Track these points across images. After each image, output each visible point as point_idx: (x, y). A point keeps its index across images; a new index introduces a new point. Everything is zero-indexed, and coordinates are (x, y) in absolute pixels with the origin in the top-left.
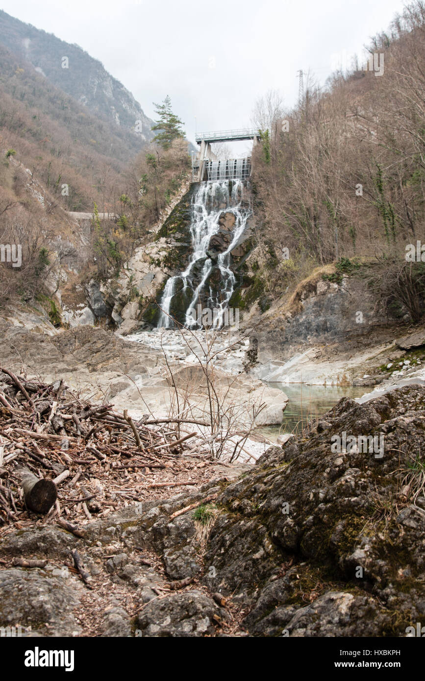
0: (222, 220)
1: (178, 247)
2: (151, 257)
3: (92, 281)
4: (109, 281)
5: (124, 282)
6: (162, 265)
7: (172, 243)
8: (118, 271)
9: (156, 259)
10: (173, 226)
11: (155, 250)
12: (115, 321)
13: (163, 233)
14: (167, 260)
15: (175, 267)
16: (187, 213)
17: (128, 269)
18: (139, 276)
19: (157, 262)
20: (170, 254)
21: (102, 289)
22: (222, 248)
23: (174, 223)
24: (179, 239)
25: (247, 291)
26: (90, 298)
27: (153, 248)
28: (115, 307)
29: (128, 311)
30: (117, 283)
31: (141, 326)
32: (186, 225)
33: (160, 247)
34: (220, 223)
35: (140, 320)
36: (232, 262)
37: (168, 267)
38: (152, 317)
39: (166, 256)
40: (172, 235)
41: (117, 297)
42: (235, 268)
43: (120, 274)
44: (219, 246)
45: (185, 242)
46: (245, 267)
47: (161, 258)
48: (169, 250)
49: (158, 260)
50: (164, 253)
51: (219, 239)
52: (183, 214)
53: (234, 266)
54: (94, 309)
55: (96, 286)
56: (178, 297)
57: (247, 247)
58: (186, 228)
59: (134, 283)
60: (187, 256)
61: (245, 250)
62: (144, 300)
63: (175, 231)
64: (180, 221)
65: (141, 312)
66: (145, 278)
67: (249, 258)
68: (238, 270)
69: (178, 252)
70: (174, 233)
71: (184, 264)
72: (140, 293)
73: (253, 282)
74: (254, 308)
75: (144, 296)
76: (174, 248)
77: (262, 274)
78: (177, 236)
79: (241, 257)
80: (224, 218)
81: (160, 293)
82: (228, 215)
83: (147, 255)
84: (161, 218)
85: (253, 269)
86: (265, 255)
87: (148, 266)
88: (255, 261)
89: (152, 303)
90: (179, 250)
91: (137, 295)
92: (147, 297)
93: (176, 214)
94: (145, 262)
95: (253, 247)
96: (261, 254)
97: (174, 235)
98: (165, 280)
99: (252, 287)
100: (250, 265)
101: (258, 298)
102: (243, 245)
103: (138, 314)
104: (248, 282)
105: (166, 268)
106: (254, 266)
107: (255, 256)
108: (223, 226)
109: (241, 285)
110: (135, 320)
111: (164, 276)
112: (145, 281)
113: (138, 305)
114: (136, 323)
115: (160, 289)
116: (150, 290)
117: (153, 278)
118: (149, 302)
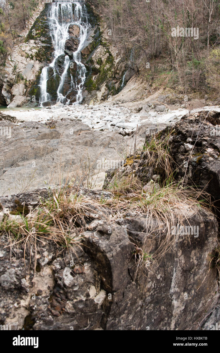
0: (71, 30)
1: (44, 47)
2: (26, 53)
5: (9, 70)
6: (34, 58)
7: (40, 44)
8: (5, 62)
9: (30, 54)
10: (37, 32)
11: (28, 48)
12: (4, 96)
13: (30, 37)
14: (38, 55)
15: (43, 60)
16: (46, 24)
17: (12, 61)
18: (21, 66)
19: (31, 56)
20: (39, 51)
22: (73, 49)
23: (38, 30)
24: (44, 41)
25: (97, 77)
27: (26, 46)
28: (4, 87)
29: (17, 90)
30: (5, 70)
31: (29, 100)
32: (46, 32)
33: (31, 46)
34: (69, 32)
35: (27, 96)
36: (82, 58)
37: (38, 60)
38: (35, 94)
39: (36, 53)
40: (38, 39)
41: (5, 80)
43: (6, 64)
44: (71, 47)
45: (48, 43)
46: (92, 62)
47: (34, 54)
48: (38, 49)
49: (31, 55)
50: (35, 51)
52: (43, 24)
53: (84, 61)
56: (51, 81)
57: (91, 48)
58: (48, 34)
59: (17, 70)
60: (51, 53)
62: (28, 83)
63: (39, 36)
64: (42, 29)
65: (27, 90)
66: (27, 67)
67: (94, 56)
68: (87, 63)
69: (44, 50)
70: (39, 37)
71: (50, 59)
72: (25, 77)
73: (100, 72)
74: (103, 88)
75: (28, 80)
76: (41, 47)
77: (105, 66)
78: (41, 39)
79: (88, 55)
80: (72, 28)
81: (38, 78)
82: (74, 26)
83: (23, 51)
84: (27, 27)
85: (97, 63)
86: (105, 54)
87: (25, 59)
88: (99, 58)
89: (34, 84)
90: (45, 49)
91: (22, 79)
92: (30, 80)
93: (38, 24)
94: (22, 56)
95: (95, 48)
96: (102, 53)
97: (39, 39)
98: (41, 69)
99: (100, 75)
100: (95, 60)
101: (105, 82)
102: (88, 47)
103: (24, 92)
104: (96, 71)
105: (37, 61)
106: (99, 61)
107: (99, 54)
108: (72, 34)
109: (91, 73)
110: (23, 96)
111: (40, 66)
112: (27, 69)
113: (24, 86)
114: (25, 98)
115: (38, 75)
116: (31, 75)
117: (33, 67)
118: (32, 83)
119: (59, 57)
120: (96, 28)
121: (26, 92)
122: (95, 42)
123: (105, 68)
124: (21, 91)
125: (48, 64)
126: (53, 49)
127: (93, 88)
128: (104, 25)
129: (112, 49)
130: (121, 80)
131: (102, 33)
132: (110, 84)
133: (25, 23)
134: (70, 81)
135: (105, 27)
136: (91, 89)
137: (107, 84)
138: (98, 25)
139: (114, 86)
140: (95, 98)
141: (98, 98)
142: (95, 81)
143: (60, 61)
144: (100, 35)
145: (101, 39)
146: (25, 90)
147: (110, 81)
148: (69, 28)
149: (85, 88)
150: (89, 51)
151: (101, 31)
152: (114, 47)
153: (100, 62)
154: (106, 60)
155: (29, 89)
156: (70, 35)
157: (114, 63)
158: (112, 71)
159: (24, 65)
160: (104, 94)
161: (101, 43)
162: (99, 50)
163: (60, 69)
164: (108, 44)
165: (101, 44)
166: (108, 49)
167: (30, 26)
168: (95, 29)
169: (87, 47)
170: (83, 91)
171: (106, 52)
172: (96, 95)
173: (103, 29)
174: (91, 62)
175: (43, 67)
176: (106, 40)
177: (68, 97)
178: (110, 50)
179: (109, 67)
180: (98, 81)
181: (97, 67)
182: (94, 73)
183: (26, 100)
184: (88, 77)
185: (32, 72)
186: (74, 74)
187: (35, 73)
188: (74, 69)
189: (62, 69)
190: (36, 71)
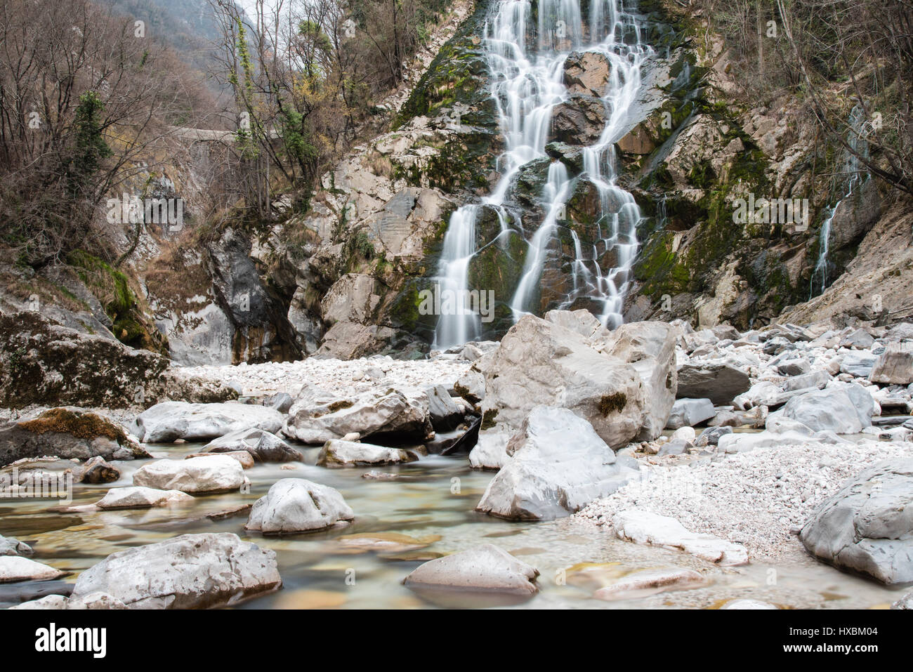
0: (573, 72)
1: (466, 136)
3: (228, 235)
4: (278, 228)
5: (322, 224)
6: (424, 181)
8: (308, 196)
9: (407, 166)
10: (443, 88)
11: (403, 145)
12: (296, 333)
14: (438, 167)
15: (460, 187)
16: (477, 58)
17: (334, 191)
18: (366, 206)
19: (410, 174)
20: (445, 153)
21: (258, 251)
22: (582, 138)
23: (445, 80)
24: (465, 118)
25: (691, 238)
26: (222, 280)
28: (298, 294)
29: (342, 299)
30: (303, 228)
31: (388, 340)
32: (477, 85)
33: (415, 137)
34: (567, 80)
35: (382, 325)
36: (621, 169)
37: (439, 186)
39: (433, 160)
41: (304, 266)
42: (636, 183)
43: (312, 202)
44: (573, 132)
45: (480, 125)
46: (667, 179)
47: (422, 165)
48: (440, 144)
49: (413, 168)
50: (427, 152)
51: (573, 115)
52: (467, 59)
54: (233, 308)
56: (488, 259)
60: (491, 159)
61: (656, 135)
62: (389, 268)
63: (449, 101)
64: (462, 75)
65: (382, 300)
66: (389, 209)
67: (674, 155)
68: (644, 185)
69: (465, 148)
70: (447, 107)
71: (487, 179)
72: (378, 248)
73: (705, 214)
74: (727, 284)
75: (390, 257)
76: (454, 139)
77: (728, 190)
79: (646, 156)
80: (577, 65)
81: (434, 249)
82: (587, 59)
83: (383, 155)
84: (406, 77)
85: (691, 181)
86: (725, 144)
87: (389, 184)
88: (698, 160)
89: (413, 274)
90: (467, 144)
91: (369, 255)
92: (398, 260)
93: (449, 61)
94: (377, 173)
96: (711, 142)
98: (447, 214)
99: (704, 227)
100: (682, 173)
101: (731, 257)
102: (648, 125)
103: (372, 307)
104: (685, 214)
106: (698, 172)
107: (696, 147)
109: (663, 225)
110: (364, 323)
111: (443, 203)
112: (389, 215)
113: (372, 281)
114: (371, 331)
115: (434, 236)
116: (405, 239)
117: (413, 208)
118: (406, 272)
119: (524, 169)
121: (378, 307)
123: (730, 198)
124: (359, 304)
125: (476, 198)
126: (501, 145)
127: (677, 286)
128: (712, 43)
129: (757, 124)
130: (811, 242)
131: (705, 70)
132: (756, 263)
134: (571, 259)
135: (717, 48)
136: (666, 288)
137: (741, 265)
138: (686, 45)
139: (778, 272)
142: (684, 253)
143: (529, 181)
144: (696, 79)
145: (701, 92)
146: (375, 299)
147: (756, 248)
148: (567, 66)
149: (636, 288)
150: (652, 140)
151: (700, 63)
152: (763, 114)
153: (703, 176)
154: (729, 165)
155: (391, 297)
156: (571, 88)
157: (770, 176)
159: (379, 205)
160: (734, 309)
161: (701, 106)
163: (530, 213)
164: (735, 109)
165: (703, 112)
166: (736, 125)
167: (417, 73)
168: (673, 60)
169: (641, 125)
170: (629, 300)
171: (726, 135)
172: (693, 312)
173: (707, 58)
174: (664, 180)
175: (455, 208)
176: (724, 94)
178: (747, 129)
179: (746, 192)
180: (696, 252)
181: (691, 196)
182: (680, 220)
183: (375, 341)
184: (651, 240)
185: (411, 225)
186: (587, 230)
187: (420, 230)
188: (588, 213)
189: (534, 214)
190: (427, 224)
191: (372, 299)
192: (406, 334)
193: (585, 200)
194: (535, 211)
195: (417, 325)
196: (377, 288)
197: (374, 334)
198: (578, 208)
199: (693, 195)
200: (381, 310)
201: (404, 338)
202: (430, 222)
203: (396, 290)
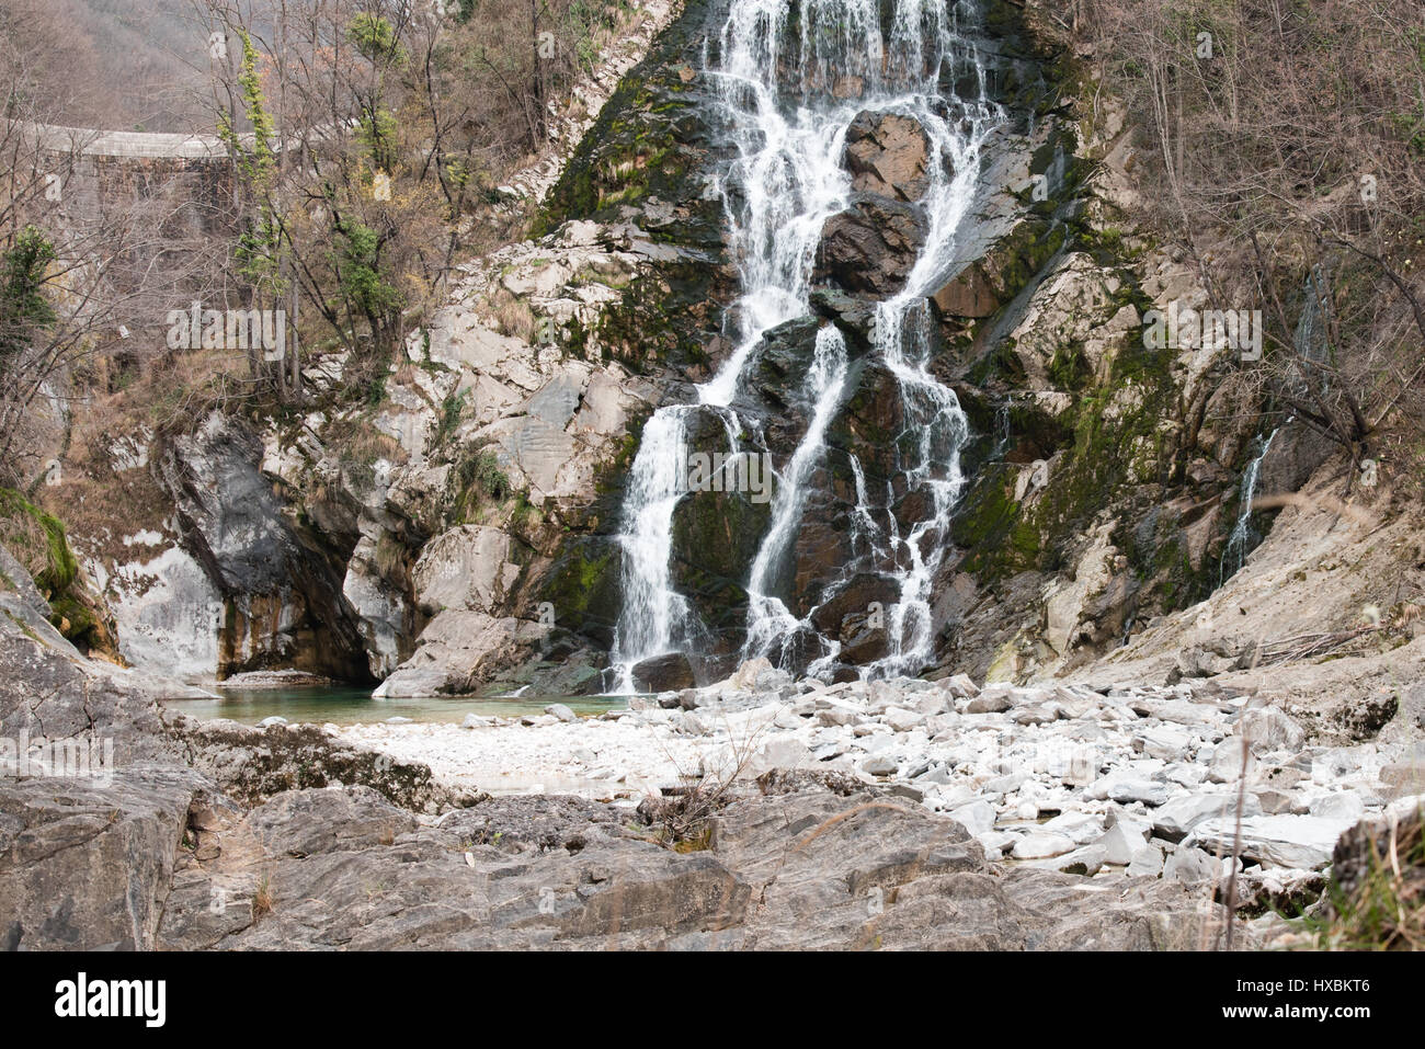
0: (863, 150)
1: (668, 266)
2: (534, 312)
3: (215, 424)
4: (314, 420)
5: (409, 426)
6: (593, 348)
7: (636, 246)
8: (381, 374)
9: (560, 319)
10: (626, 166)
11: (553, 277)
12: (358, 618)
14: (616, 323)
15: (659, 362)
16: (690, 111)
17: (430, 366)
18: (491, 400)
19: (567, 334)
20: (630, 297)
21: (277, 461)
22: (876, 279)
23: (629, 152)
24: (667, 229)
25: (1043, 480)
26: (200, 504)
27: (540, 266)
28: (362, 549)
29: (453, 569)
30: (374, 430)
31: (536, 645)
32: (689, 165)
33: (575, 263)
34: (851, 164)
35: (525, 617)
36: (939, 344)
37: (620, 358)
38: (583, 603)
39: (610, 308)
40: (628, 212)
41: (374, 501)
42: (962, 372)
43: (389, 385)
44: (859, 266)
45: (696, 245)
46: (1011, 367)
47: (589, 318)
48: (622, 280)
49: (572, 324)
50: (598, 295)
51: (861, 235)
52: (670, 113)
53: (953, 361)
54: (224, 557)
55: (240, 446)
56: (708, 503)
57: (1006, 274)
58: (695, 179)
59: (467, 432)
60: (712, 313)
61: (1000, 285)
62: (535, 518)
63: (636, 193)
64: (660, 144)
65: (523, 573)
66: (533, 410)
67: (1026, 328)
68: (974, 377)
69: (666, 289)
70: (633, 204)
71: (706, 350)
72: (516, 481)
73: (1070, 437)
74: (1095, 560)
75: (536, 497)
76: (646, 271)
77: (1109, 398)
78: (651, 214)
79: (982, 321)
80: (871, 138)
81: (614, 481)
82: (888, 126)
83: (518, 297)
84: (554, 133)
85: (1053, 377)
86: (1112, 312)
87: (529, 353)
88: (1065, 339)
89: (578, 529)
90: (670, 280)
91: (499, 493)
92: (550, 503)
93: (635, 115)
94: (505, 332)
95: (1033, 274)
96: (1088, 308)
97: (634, 211)
98: (636, 423)
99: (1067, 460)
100: (1038, 359)
101: (1105, 513)
102: (987, 267)
103: (507, 586)
104: (1038, 435)
105: (614, 366)
106: (1063, 360)
107: (1063, 316)
108: (872, 178)
109: (1004, 449)
110: (492, 613)
111: (629, 403)
112: (534, 422)
113: (506, 540)
114: (506, 629)
115: (613, 462)
116: (563, 466)
117: (577, 410)
118: (564, 524)
119: (769, 337)
120: (1044, 136)
121: (517, 585)
122: (1040, 233)
123: (1112, 411)
124: (483, 579)
125: (686, 388)
126: (733, 285)
127: (1019, 558)
128: (1105, 113)
129: (1165, 279)
130: (1227, 495)
131: (1092, 165)
132: (1142, 528)
133: (540, 109)
134: (849, 504)
135: (1114, 123)
136: (1002, 562)
137: (1119, 528)
138: (1063, 113)
139: (1173, 545)
140: (1030, 632)
141: (1052, 633)
142: (1033, 503)
143: (780, 362)
144: (1074, 182)
145: (1080, 207)
146: (512, 571)
147: (1143, 502)
148: (852, 137)
149: (954, 560)
150: (994, 293)
151: (1082, 151)
152: (1177, 261)
153: (1072, 369)
154: (1114, 353)
155: (539, 568)
156: (860, 182)
157: (1177, 376)
158: (1165, 437)
159: (513, 398)
160: (1102, 603)
161: (1079, 236)
162: (1063, 283)
163: (779, 420)
164: (1134, 244)
165: (1080, 247)
166: (1131, 278)
167: (575, 127)
168: (1037, 139)
169: (977, 265)
170: (943, 579)
171: (1115, 297)
172: (1039, 605)
173: (1096, 141)
174: (1009, 370)
175: (649, 410)
176: (1119, 213)
177: (830, 622)
178: (1148, 287)
179: (1138, 401)
180: (1052, 502)
181: (1049, 405)
182: (1031, 443)
183: (514, 647)
184: (980, 479)
185: (574, 441)
186: (878, 454)
187: (589, 450)
188: (880, 423)
189: (786, 424)
190: (601, 439)
191: (506, 571)
192: (566, 634)
193: (874, 400)
194: (788, 417)
195: (585, 619)
196: (515, 552)
197: (513, 635)
198: (862, 415)
199: (1053, 403)
200: (522, 592)
201: (565, 642)
202: (606, 435)
203: (548, 556)
